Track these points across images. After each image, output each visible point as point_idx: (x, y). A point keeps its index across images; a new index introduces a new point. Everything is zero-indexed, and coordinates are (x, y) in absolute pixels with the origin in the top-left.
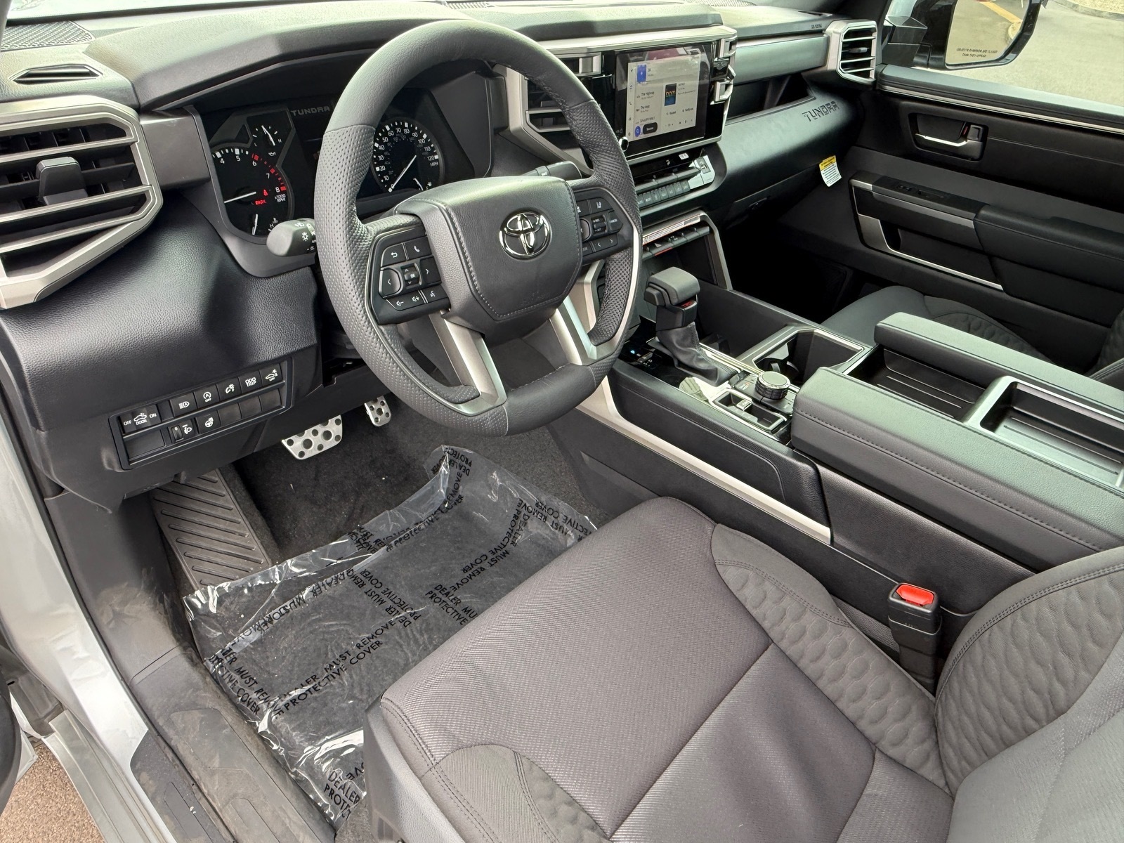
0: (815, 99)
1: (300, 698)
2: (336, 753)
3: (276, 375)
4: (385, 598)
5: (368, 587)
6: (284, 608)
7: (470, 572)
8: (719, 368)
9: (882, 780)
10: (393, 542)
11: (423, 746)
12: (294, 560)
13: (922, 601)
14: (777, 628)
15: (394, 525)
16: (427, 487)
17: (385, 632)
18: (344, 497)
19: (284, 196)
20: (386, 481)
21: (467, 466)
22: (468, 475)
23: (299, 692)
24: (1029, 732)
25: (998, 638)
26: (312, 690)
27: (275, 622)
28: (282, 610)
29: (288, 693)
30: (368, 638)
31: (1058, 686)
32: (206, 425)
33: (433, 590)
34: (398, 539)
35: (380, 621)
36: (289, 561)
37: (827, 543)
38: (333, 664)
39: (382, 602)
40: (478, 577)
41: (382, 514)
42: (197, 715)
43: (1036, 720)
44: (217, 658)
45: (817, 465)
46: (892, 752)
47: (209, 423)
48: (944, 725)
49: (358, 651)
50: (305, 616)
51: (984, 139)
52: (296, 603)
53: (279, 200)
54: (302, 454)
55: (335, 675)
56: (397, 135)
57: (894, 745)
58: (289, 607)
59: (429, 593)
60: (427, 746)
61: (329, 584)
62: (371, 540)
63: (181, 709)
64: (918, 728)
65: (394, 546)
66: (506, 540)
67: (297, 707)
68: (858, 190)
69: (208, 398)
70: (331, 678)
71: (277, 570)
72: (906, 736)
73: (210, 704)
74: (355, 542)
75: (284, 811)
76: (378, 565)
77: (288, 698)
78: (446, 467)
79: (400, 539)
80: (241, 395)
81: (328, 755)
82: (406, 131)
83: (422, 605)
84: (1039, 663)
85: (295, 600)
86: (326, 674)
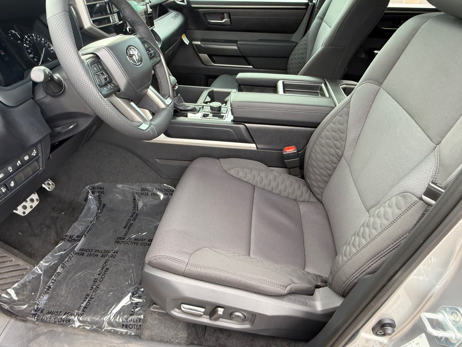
0: (172, 12)
1: (87, 304)
2: (119, 313)
3: (36, 152)
4: (97, 253)
5: (86, 254)
6: (53, 279)
7: (128, 227)
8: (195, 106)
9: (303, 208)
10: (86, 233)
11: (179, 260)
12: (44, 260)
13: (292, 150)
14: (254, 181)
15: (81, 228)
16: (86, 207)
17: (107, 264)
18: (49, 227)
20: (65, 214)
21: (102, 190)
22: (104, 194)
23: (85, 303)
24: (335, 168)
25: (317, 148)
26: (90, 299)
27: (52, 287)
28: (52, 281)
29: (80, 306)
30: (101, 270)
31: (337, 150)
32: (11, 185)
33: (117, 240)
34: (87, 231)
35: (102, 262)
36: (42, 262)
37: (256, 149)
38: (92, 286)
39: (97, 255)
40: (132, 227)
41: (72, 226)
42: (42, 338)
43: (335, 163)
44: (33, 314)
45: (244, 124)
46: (301, 199)
47: (12, 184)
48: (311, 183)
49: (100, 276)
50: (65, 278)
51: (230, 18)
52: (57, 275)
54: (24, 213)
55: (97, 289)
56: (32, 40)
57: (301, 197)
58: (55, 279)
59: (116, 242)
60: (180, 260)
61: (68, 261)
62: (75, 237)
63: (32, 341)
64: (304, 189)
65: (87, 235)
66: (134, 210)
67: (88, 309)
68: (196, 45)
69: (11, 170)
70: (96, 291)
71: (37, 268)
72: (303, 193)
73: (46, 330)
74: (67, 241)
75: (112, 343)
76: (84, 244)
77: (82, 308)
78: (91, 196)
79: (88, 230)
80: (24, 165)
81: (116, 315)
82: (35, 38)
83: (116, 247)
84: (330, 147)
85: (56, 274)
86: (92, 291)
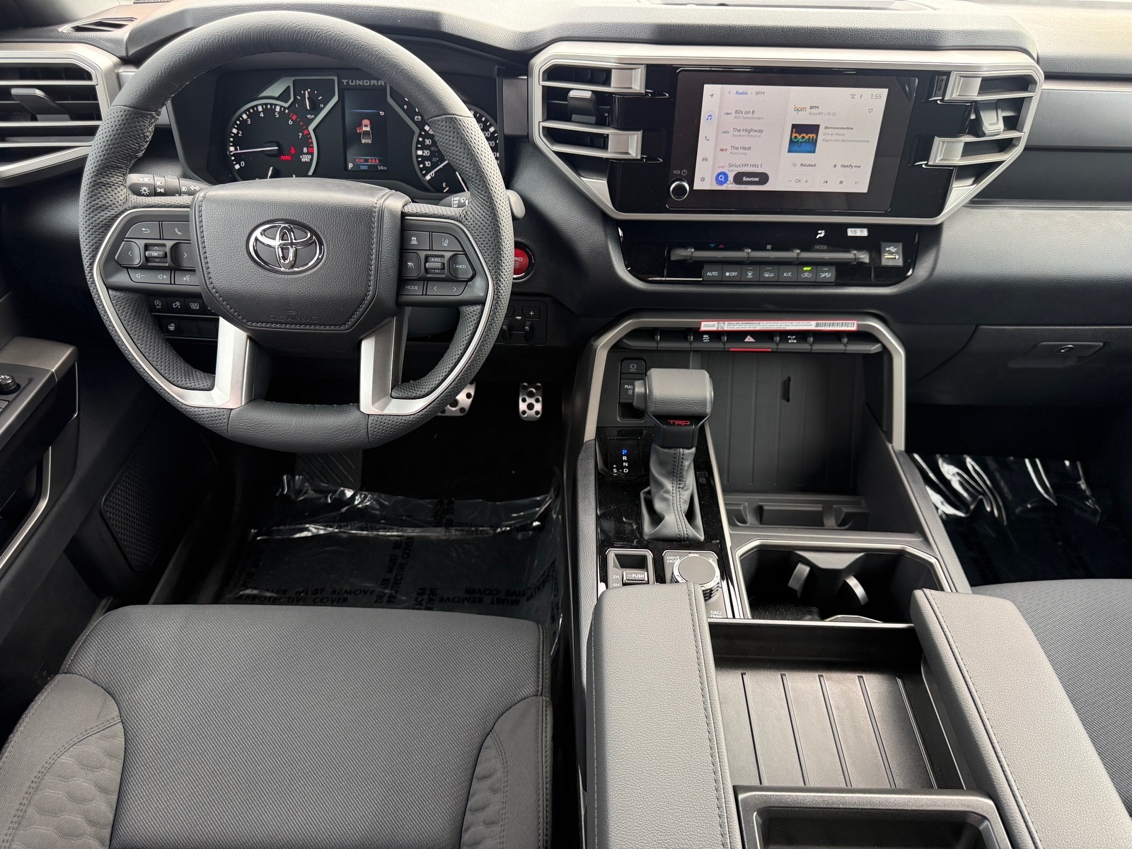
19: (309, 156)
53: (303, 160)
69: (158, 305)
